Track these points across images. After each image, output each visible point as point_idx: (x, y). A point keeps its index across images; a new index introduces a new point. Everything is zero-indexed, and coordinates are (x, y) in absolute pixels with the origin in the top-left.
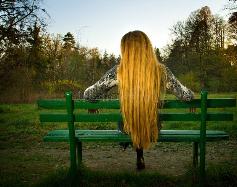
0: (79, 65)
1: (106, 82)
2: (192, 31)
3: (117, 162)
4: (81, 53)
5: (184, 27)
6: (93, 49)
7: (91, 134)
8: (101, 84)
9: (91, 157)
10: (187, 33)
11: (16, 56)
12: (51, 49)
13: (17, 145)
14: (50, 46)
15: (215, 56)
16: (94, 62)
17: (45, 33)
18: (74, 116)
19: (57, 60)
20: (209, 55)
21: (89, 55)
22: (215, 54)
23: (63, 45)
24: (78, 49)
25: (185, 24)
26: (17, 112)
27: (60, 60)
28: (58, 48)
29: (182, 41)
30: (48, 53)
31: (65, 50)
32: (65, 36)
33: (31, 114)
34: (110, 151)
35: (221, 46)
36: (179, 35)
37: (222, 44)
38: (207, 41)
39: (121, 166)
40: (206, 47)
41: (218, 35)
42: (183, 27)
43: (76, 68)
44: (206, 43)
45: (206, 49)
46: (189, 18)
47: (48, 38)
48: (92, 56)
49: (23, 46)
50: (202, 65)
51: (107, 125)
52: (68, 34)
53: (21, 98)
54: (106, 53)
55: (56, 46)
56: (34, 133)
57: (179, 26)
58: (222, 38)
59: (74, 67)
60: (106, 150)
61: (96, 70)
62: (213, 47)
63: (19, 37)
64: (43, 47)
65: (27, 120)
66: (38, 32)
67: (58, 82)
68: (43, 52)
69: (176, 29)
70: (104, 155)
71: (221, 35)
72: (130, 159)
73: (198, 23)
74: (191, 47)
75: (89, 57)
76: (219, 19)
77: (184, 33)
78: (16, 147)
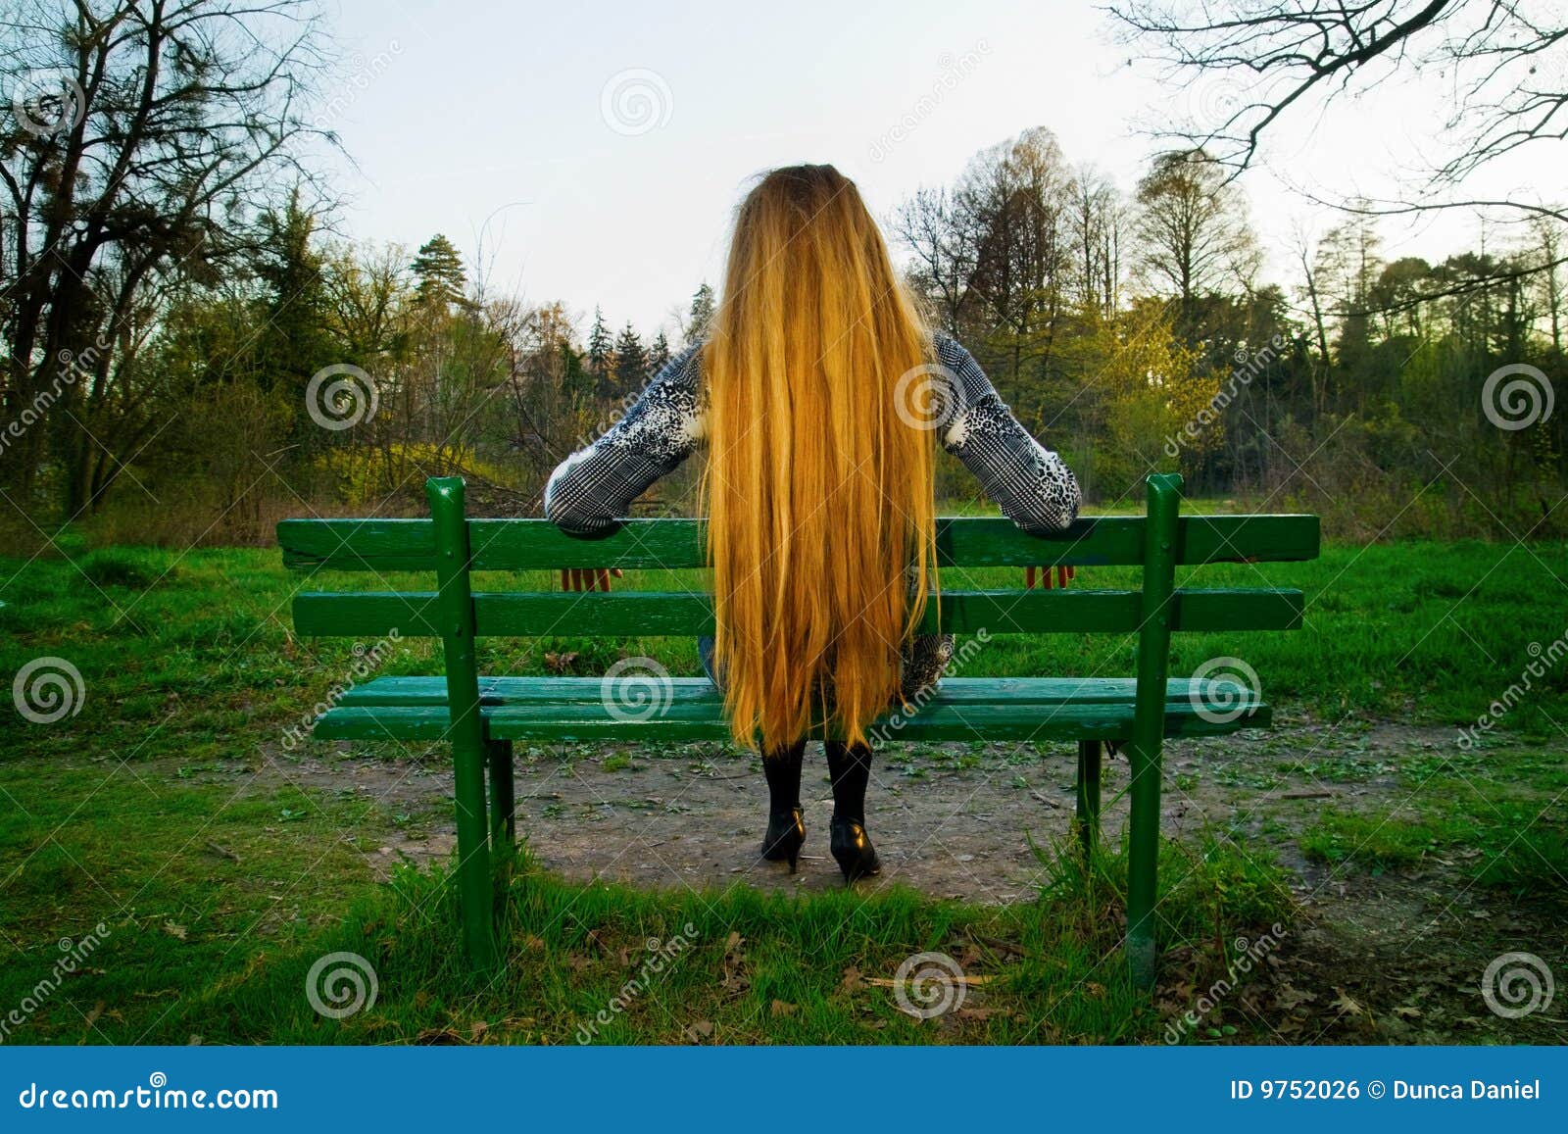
0: (485, 380)
1: (655, 419)
2: (983, 231)
3: (683, 829)
4: (492, 324)
5: (948, 213)
6: (545, 308)
7: (562, 700)
8: (632, 434)
9: (554, 809)
10: (957, 239)
11: (207, 340)
12: (359, 307)
13: (202, 741)
14: (355, 295)
15: (1079, 342)
16: (548, 366)
17: (334, 236)
18: (471, 604)
19: (385, 354)
20: (1056, 339)
21: (525, 333)
22: (1080, 333)
23: (412, 289)
24: (479, 308)
25: (950, 203)
26: (207, 584)
27: (398, 357)
28: (390, 305)
29: (936, 274)
30: (347, 327)
31: (422, 312)
32: (424, 251)
33: (270, 594)
34: (640, 774)
35: (1103, 300)
36: (926, 247)
37: (1108, 290)
38: (1046, 278)
39: (705, 855)
40: (1041, 303)
41: (1093, 251)
42: (940, 215)
43: (469, 391)
44: (1039, 286)
45: (1042, 310)
46: (968, 175)
47: (346, 260)
48: (540, 340)
49: (237, 294)
50: (1023, 378)
51: (620, 645)
52: (434, 243)
53: (228, 523)
54: (603, 324)
55: (383, 298)
56: (279, 685)
57: (926, 210)
58: (1107, 267)
59: (462, 387)
60: (623, 767)
61: (560, 400)
62: (1072, 302)
63: (221, 253)
64: (326, 301)
65: (250, 623)
66: (307, 233)
67: (389, 455)
68: (324, 323)
69: (913, 222)
70: (618, 795)
71: (1103, 251)
72: (743, 812)
73: (1005, 198)
74: (979, 301)
75: (527, 343)
76: (1095, 181)
77: (946, 241)
78: (193, 751)
